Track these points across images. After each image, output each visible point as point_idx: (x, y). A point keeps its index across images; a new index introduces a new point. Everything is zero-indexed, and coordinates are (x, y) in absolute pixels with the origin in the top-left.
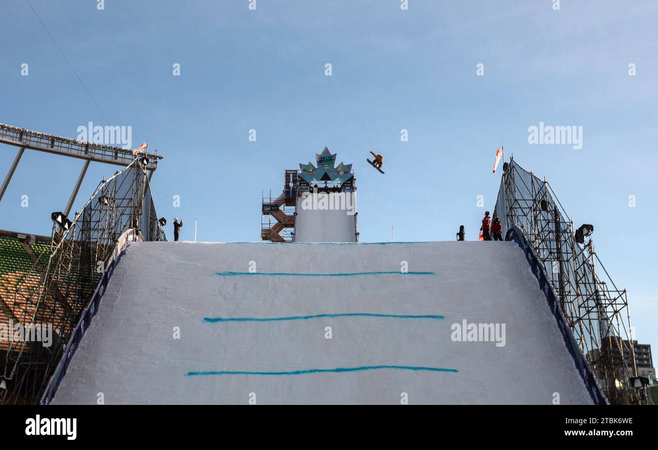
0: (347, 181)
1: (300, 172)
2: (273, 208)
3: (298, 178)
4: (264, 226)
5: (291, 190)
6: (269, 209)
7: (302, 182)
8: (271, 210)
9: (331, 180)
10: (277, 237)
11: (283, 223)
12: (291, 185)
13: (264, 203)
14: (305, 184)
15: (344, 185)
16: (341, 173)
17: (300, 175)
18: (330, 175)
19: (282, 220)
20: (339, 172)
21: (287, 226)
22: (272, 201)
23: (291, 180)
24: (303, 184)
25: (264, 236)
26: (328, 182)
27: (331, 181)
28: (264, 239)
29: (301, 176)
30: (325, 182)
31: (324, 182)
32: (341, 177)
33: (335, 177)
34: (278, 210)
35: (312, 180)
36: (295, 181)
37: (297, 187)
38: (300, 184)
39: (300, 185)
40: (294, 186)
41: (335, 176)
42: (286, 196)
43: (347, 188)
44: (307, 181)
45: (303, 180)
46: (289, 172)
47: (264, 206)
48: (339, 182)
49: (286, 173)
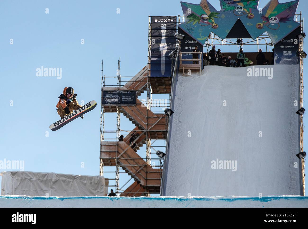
0: (286, 38)
1: (182, 20)
2: (124, 98)
3: (177, 33)
4: (105, 135)
5: (163, 59)
6: (117, 100)
7: (187, 42)
8: (121, 102)
9: (250, 37)
10: (134, 160)
11: (147, 129)
12: (164, 47)
13: (106, 88)
14: (192, 45)
15: (278, 47)
16: (273, 22)
17: (182, 28)
18: (248, 25)
19: (144, 123)
20: (267, 19)
21: (154, 135)
22: (123, 84)
23: (163, 38)
24: (188, 45)
25: (107, 157)
26: (244, 40)
27: (251, 40)
28: (107, 162)
29: (184, 29)
30: (239, 41)
31: (235, 40)
32: (272, 30)
33: (260, 30)
34: (134, 102)
35: (209, 36)
36: (170, 40)
37: (175, 53)
38: (183, 46)
39: (182, 49)
40: (169, 50)
41: (260, 28)
42: (152, 71)
43: (285, 53)
44: (199, 39)
45: (187, 37)
46: (159, 21)
47: (105, 93)
48: (269, 41)
49: (153, 23)
